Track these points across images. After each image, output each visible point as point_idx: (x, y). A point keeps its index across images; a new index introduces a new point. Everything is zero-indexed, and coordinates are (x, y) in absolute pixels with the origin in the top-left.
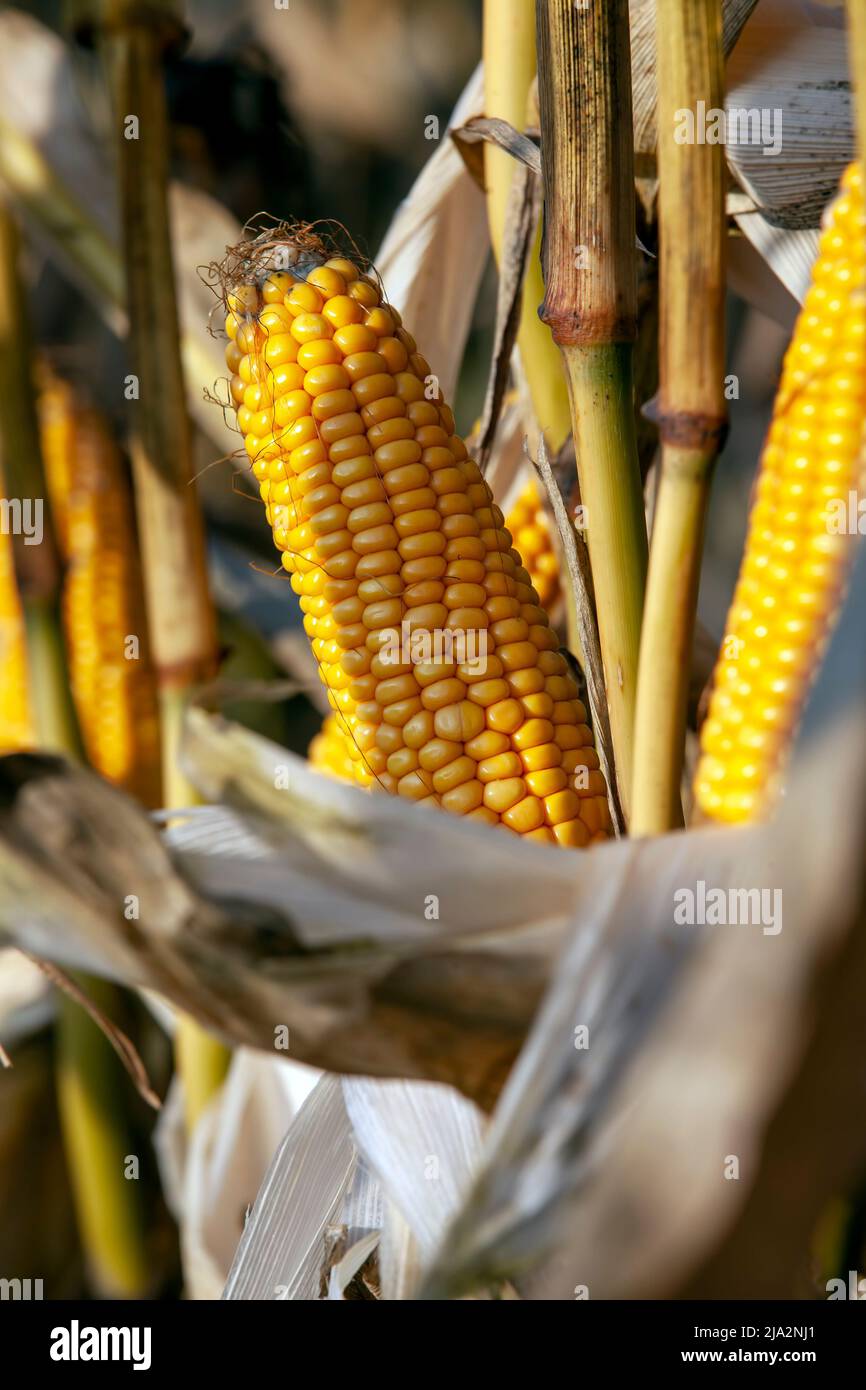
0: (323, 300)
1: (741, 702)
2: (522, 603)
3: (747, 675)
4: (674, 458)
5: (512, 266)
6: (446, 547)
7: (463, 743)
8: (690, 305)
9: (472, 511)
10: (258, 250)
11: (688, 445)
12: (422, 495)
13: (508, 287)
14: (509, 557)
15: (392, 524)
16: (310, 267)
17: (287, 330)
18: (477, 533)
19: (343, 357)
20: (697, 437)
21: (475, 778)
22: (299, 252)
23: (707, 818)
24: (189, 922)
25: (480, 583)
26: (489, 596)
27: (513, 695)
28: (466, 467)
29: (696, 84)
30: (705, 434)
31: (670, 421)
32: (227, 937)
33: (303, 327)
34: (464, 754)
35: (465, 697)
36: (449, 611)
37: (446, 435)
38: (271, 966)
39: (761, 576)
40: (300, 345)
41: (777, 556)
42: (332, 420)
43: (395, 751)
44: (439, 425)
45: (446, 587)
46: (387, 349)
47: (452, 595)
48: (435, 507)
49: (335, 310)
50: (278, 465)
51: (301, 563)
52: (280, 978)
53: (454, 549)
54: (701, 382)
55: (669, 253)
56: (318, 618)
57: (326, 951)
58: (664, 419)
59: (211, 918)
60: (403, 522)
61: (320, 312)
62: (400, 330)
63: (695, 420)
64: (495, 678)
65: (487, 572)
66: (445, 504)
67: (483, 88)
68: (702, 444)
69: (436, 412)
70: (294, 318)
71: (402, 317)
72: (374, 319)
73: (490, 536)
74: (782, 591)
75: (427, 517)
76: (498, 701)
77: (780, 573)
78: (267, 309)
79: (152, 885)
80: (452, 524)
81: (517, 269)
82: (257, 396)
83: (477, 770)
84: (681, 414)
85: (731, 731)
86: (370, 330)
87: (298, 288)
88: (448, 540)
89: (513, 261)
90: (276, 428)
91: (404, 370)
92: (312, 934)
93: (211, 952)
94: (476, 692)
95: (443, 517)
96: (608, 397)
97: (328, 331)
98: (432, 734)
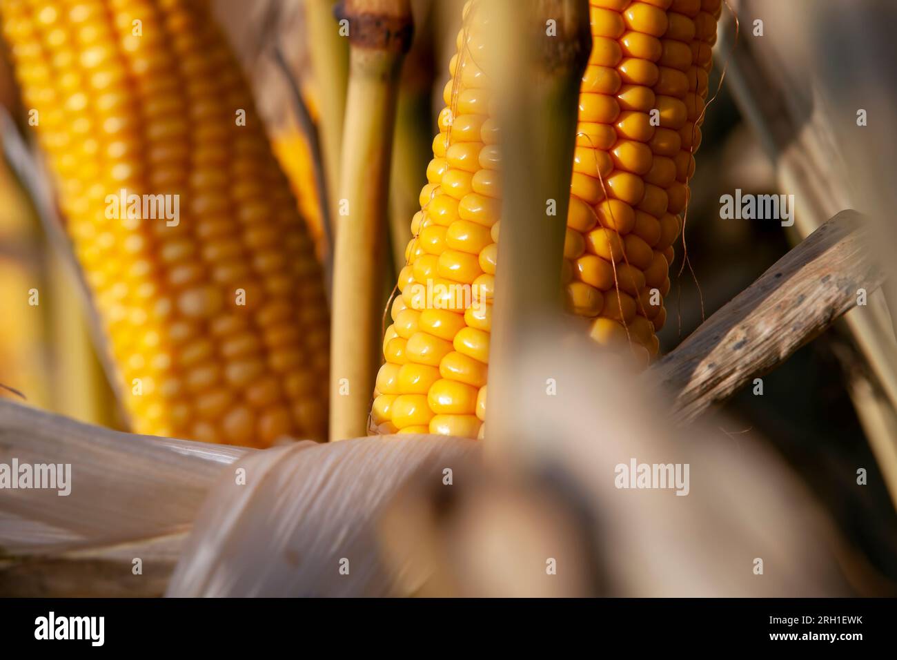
30: (388, 35)
68: (386, 45)
84: (364, 14)
98: (175, 316)
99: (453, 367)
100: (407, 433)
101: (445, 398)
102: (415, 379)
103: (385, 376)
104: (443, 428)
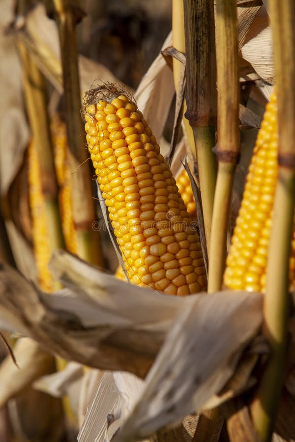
0: (116, 109)
1: (239, 250)
2: (180, 210)
3: (241, 241)
4: (222, 165)
5: (180, 97)
6: (155, 192)
7: (159, 257)
8: (227, 115)
9: (164, 180)
10: (95, 93)
11: (227, 161)
12: (147, 174)
13: (179, 104)
14: (176, 195)
15: (137, 184)
16: (113, 99)
17: (104, 119)
18: (166, 187)
19: (123, 128)
20: (229, 159)
21: (163, 268)
22: (110, 93)
23: (227, 288)
24: (44, 318)
25: (166, 203)
26: (169, 208)
27: (176, 241)
28: (163, 165)
29: (229, 43)
30: (232, 158)
31: (221, 154)
32: (57, 323)
33: (109, 118)
34: (159, 260)
35: (160, 242)
36: (155, 213)
37: (156, 154)
38: (72, 333)
39: (247, 208)
40: (108, 124)
41: (252, 202)
42: (119, 149)
43: (137, 259)
44: (154, 151)
45: (155, 205)
46: (137, 126)
47: (156, 208)
48: (151, 178)
49: (120, 113)
50: (101, 164)
51: (108, 196)
52: (75, 337)
53: (157, 192)
54: (231, 141)
55: (220, 98)
56: (113, 214)
57: (92, 328)
58: (219, 153)
59: (52, 317)
60: (141, 183)
61: (115, 113)
62: (142, 120)
63: (229, 153)
64: (170, 235)
65: (169, 200)
66: (155, 177)
67: (172, 38)
68: (231, 161)
69: (153, 147)
70: (107, 115)
71: (144, 115)
72: (133, 116)
73: (170, 188)
74: (252, 213)
75: (149, 181)
76: (171, 243)
77: (253, 207)
78: (98, 112)
79: (32, 305)
80: (157, 184)
81: (182, 98)
82: (95, 141)
83: (163, 265)
84: (225, 151)
85: (235, 259)
86: (132, 120)
87: (108, 105)
88: (156, 189)
89: (180, 96)
90: (100, 151)
91: (143, 133)
92: (87, 323)
93: (52, 328)
94: (164, 240)
95: (154, 182)
96: (207, 143)
97: (118, 120)
98: (149, 254)
99: (253, 268)
100: (237, 290)
101: (250, 279)
102: (240, 272)
103: (229, 272)
104: (250, 289)
